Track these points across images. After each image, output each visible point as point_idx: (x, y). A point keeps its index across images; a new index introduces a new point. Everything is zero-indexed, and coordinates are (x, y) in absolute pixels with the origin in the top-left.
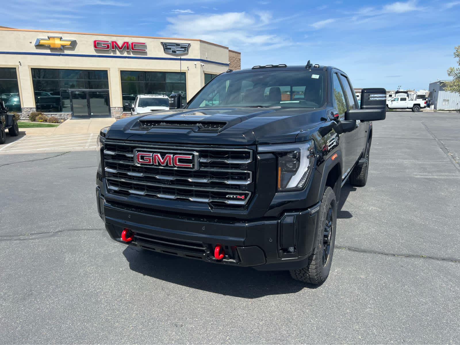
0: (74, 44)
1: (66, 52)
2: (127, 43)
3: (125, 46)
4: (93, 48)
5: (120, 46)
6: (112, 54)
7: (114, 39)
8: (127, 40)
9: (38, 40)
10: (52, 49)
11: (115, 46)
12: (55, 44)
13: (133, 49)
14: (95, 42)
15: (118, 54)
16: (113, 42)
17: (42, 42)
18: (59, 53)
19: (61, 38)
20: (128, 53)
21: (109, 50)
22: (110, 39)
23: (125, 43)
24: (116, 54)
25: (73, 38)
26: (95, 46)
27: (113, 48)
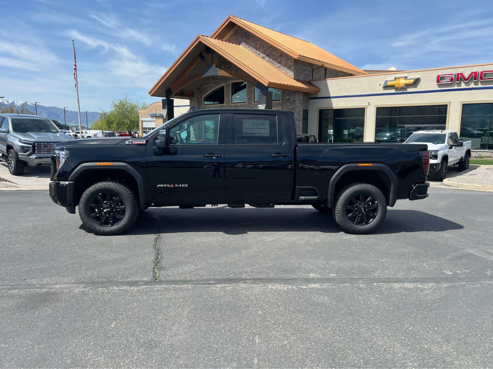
1: (409, 90)
2: (476, 73)
3: (473, 77)
4: (435, 83)
5: (466, 76)
6: (456, 87)
7: (460, 71)
8: (475, 69)
9: (386, 82)
10: (397, 89)
11: (460, 77)
12: (399, 84)
13: (481, 78)
14: (438, 76)
15: (463, 86)
16: (458, 74)
17: (389, 83)
18: (403, 92)
19: (406, 78)
20: (476, 83)
21: (453, 83)
22: (455, 72)
23: (472, 73)
24: (460, 86)
25: (416, 76)
26: (438, 81)
27: (458, 80)
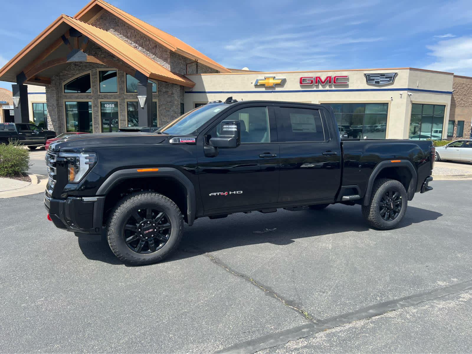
0: (284, 81)
1: (277, 89)
2: (330, 77)
3: (328, 80)
4: (299, 84)
5: (323, 80)
6: (315, 89)
7: (318, 75)
8: (330, 74)
9: (257, 81)
10: (266, 88)
11: (319, 80)
12: (268, 83)
13: (335, 82)
14: (301, 78)
15: (321, 88)
16: (317, 78)
17: (260, 82)
18: (272, 90)
19: (274, 78)
20: (330, 86)
21: (312, 85)
22: (314, 75)
23: (328, 77)
24: (319, 88)
25: (283, 77)
26: (301, 83)
27: (316, 83)
